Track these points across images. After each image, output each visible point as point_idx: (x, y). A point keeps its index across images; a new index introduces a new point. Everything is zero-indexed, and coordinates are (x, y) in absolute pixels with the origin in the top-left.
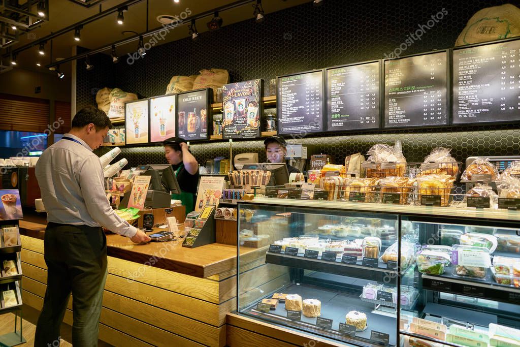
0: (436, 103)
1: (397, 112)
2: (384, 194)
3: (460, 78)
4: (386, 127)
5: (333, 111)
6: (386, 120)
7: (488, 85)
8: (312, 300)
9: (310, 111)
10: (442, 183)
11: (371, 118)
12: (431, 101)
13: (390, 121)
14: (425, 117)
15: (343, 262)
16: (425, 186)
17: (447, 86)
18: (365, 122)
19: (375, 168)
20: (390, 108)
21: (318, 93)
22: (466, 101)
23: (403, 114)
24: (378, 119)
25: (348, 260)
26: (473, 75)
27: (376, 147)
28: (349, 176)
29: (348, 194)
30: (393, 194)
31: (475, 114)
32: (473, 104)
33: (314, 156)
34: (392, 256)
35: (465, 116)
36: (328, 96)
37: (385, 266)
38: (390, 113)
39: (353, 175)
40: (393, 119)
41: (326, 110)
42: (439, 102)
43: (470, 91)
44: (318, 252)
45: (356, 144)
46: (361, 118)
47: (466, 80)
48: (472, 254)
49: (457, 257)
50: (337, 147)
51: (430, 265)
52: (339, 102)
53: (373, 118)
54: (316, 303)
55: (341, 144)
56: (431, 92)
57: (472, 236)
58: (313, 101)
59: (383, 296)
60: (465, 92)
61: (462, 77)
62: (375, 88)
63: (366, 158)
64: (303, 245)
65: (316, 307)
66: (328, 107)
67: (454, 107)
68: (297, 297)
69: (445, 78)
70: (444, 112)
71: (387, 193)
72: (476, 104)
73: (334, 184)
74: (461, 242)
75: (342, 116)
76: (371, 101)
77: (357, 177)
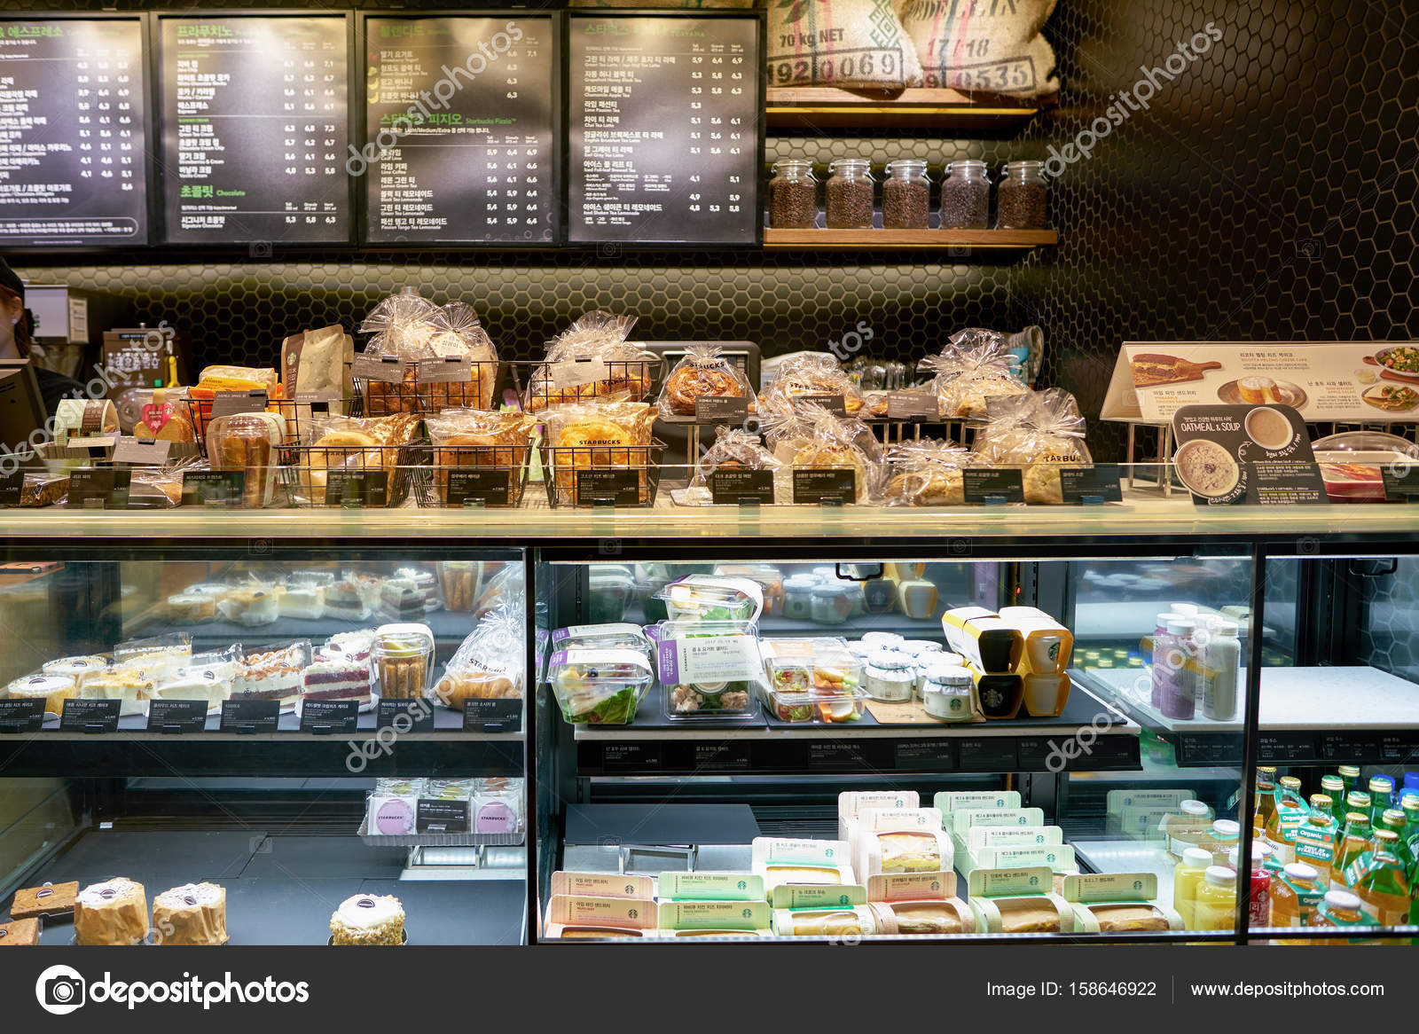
0: (523, 174)
1: (406, 193)
2: (451, 472)
3: (587, 104)
4: (371, 240)
5: (186, 172)
6: (370, 217)
7: (660, 135)
8: (191, 889)
9: (96, 167)
10: (625, 428)
11: (320, 208)
12: (509, 166)
13: (384, 221)
14: (492, 214)
15: (305, 728)
16: (576, 439)
17: (552, 126)
18: (301, 219)
19: (399, 380)
20: (384, 180)
21: (123, 100)
22: (605, 177)
23: (426, 201)
24: (346, 211)
25: (325, 717)
26: (621, 102)
27: (392, 305)
28: (304, 411)
29: (321, 477)
30: (482, 473)
31: (628, 218)
32: (621, 188)
33: (115, 331)
34: (472, 680)
35: (602, 221)
36: (166, 114)
37: (457, 721)
38: (384, 194)
39: (319, 407)
40: (394, 217)
41: (158, 165)
42: (531, 173)
43: (614, 148)
44: (206, 702)
45: (264, 293)
46: (289, 206)
47: (605, 115)
48: (715, 645)
49: (675, 659)
50: (197, 301)
51: (599, 696)
52: (208, 142)
53: (328, 206)
54: (210, 895)
55: (211, 294)
56: (509, 139)
57: (703, 587)
58: (105, 127)
59: (435, 814)
60: (602, 149)
61: (594, 104)
62: (332, 105)
63: (360, 344)
64: (138, 683)
65: (209, 913)
66: (167, 156)
67: (573, 191)
68: (123, 891)
69: (547, 98)
70: (546, 205)
71: (462, 467)
72: (630, 188)
73: (264, 445)
74: (670, 609)
75: (221, 193)
76: (320, 150)
77: (335, 413)
